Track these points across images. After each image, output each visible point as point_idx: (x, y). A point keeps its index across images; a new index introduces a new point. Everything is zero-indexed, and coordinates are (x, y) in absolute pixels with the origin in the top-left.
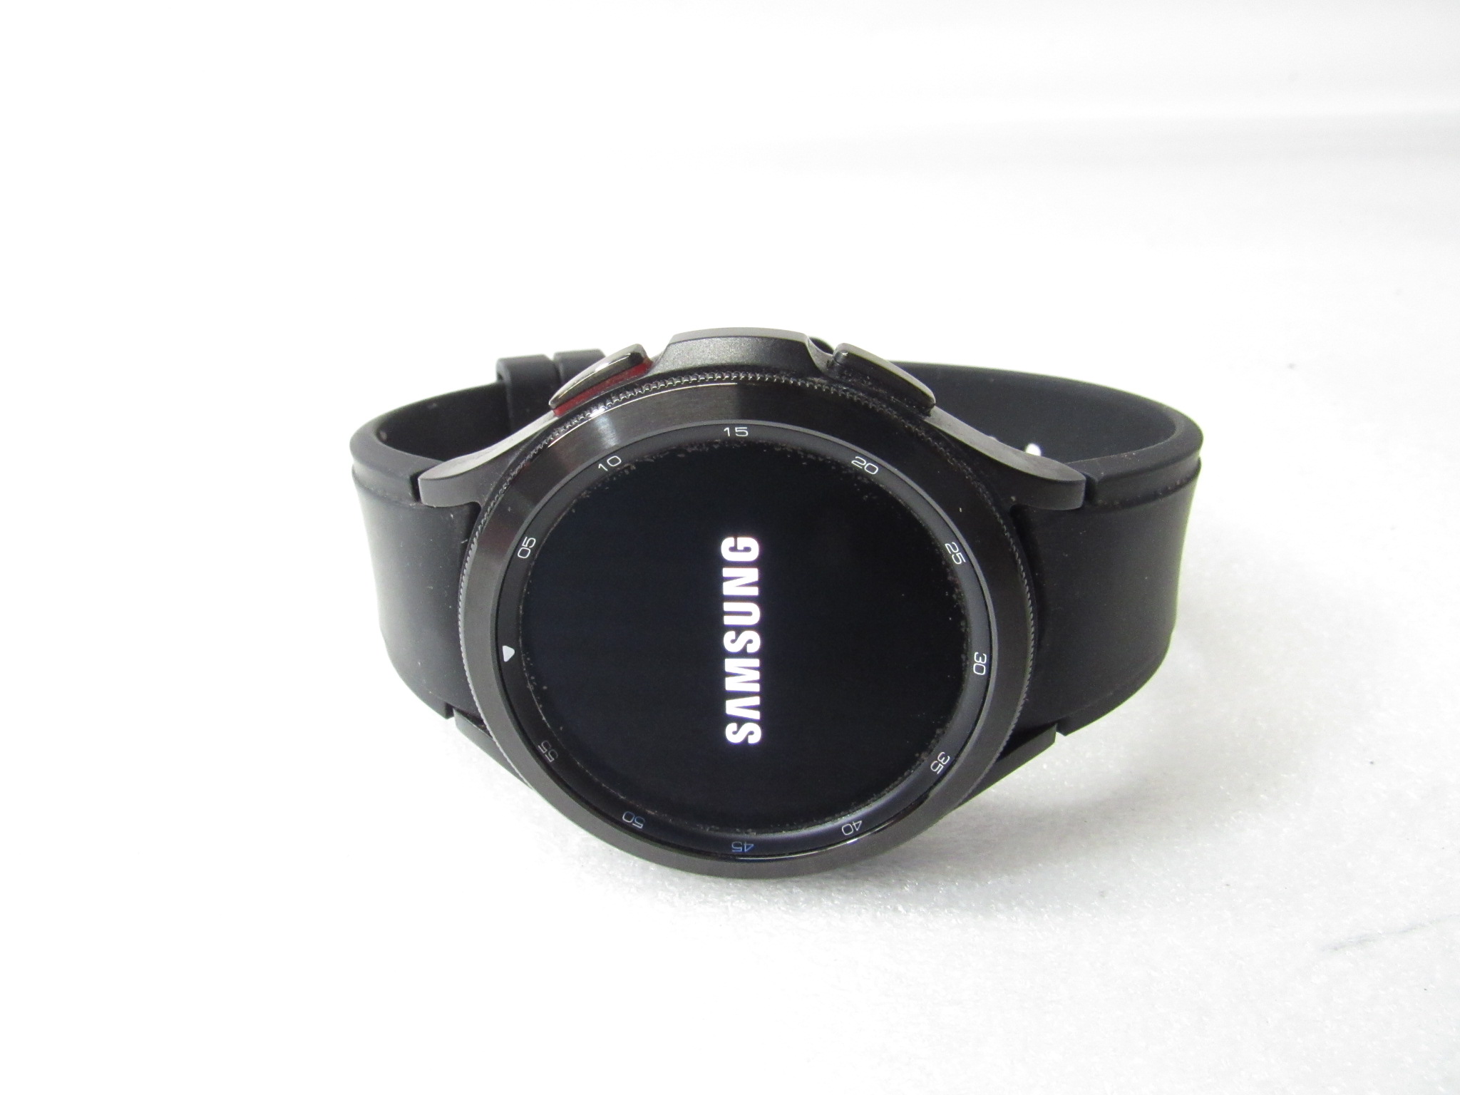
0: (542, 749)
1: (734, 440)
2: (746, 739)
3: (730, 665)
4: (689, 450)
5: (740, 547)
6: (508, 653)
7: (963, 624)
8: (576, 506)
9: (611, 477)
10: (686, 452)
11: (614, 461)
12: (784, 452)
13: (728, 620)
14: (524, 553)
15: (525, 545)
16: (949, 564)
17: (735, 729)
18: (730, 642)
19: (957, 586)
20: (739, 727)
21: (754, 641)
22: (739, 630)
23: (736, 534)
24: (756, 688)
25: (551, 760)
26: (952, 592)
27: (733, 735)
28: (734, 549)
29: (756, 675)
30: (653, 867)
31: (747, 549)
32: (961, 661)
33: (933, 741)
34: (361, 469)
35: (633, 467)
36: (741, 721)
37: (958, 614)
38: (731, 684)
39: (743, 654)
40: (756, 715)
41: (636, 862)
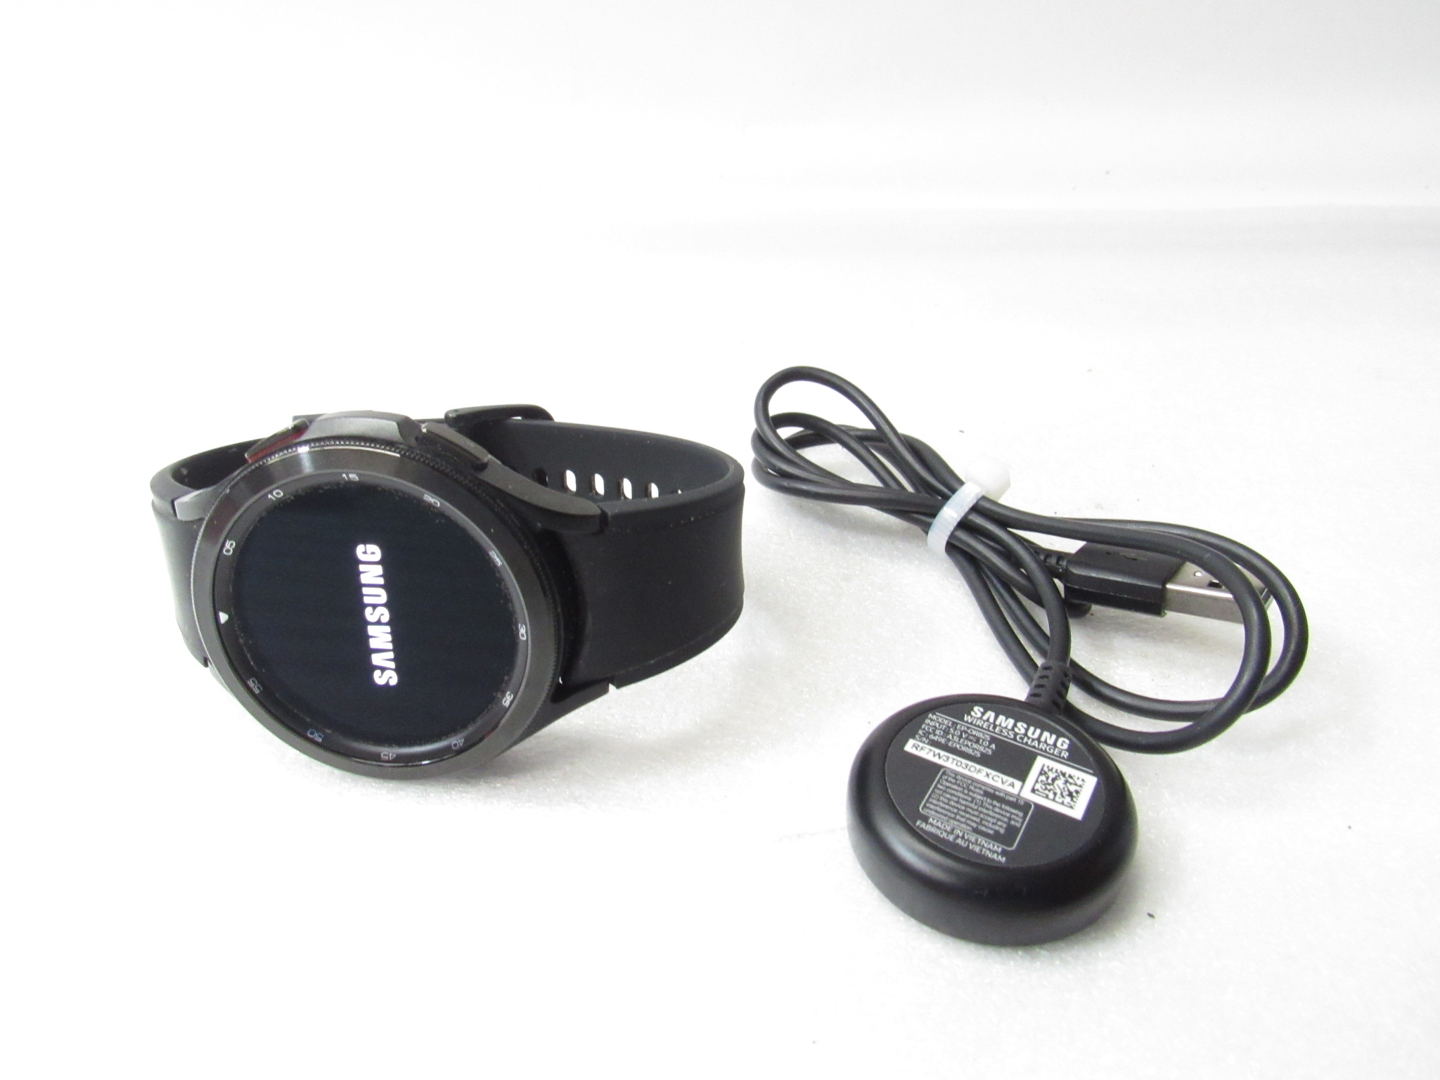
0: (251, 683)
1: (350, 482)
2: (388, 682)
3: (371, 630)
4: (326, 488)
5: (369, 551)
6: (223, 617)
7: (510, 605)
8: (259, 522)
9: (279, 504)
10: (323, 489)
11: (278, 493)
12: (384, 491)
13: (367, 600)
14: (228, 551)
15: (228, 545)
16: (495, 566)
17: (380, 675)
18: (369, 615)
19: (503, 580)
20: (382, 673)
21: (385, 615)
22: (374, 606)
23: (365, 542)
24: (390, 646)
25: (257, 691)
26: (500, 583)
27: (379, 679)
28: (365, 553)
29: (389, 638)
30: (337, 772)
31: (373, 553)
32: (512, 630)
33: (504, 685)
34: (157, 501)
35: (292, 498)
36: (383, 669)
37: (506, 599)
38: (373, 644)
39: (379, 623)
40: (392, 665)
41: (326, 769)
